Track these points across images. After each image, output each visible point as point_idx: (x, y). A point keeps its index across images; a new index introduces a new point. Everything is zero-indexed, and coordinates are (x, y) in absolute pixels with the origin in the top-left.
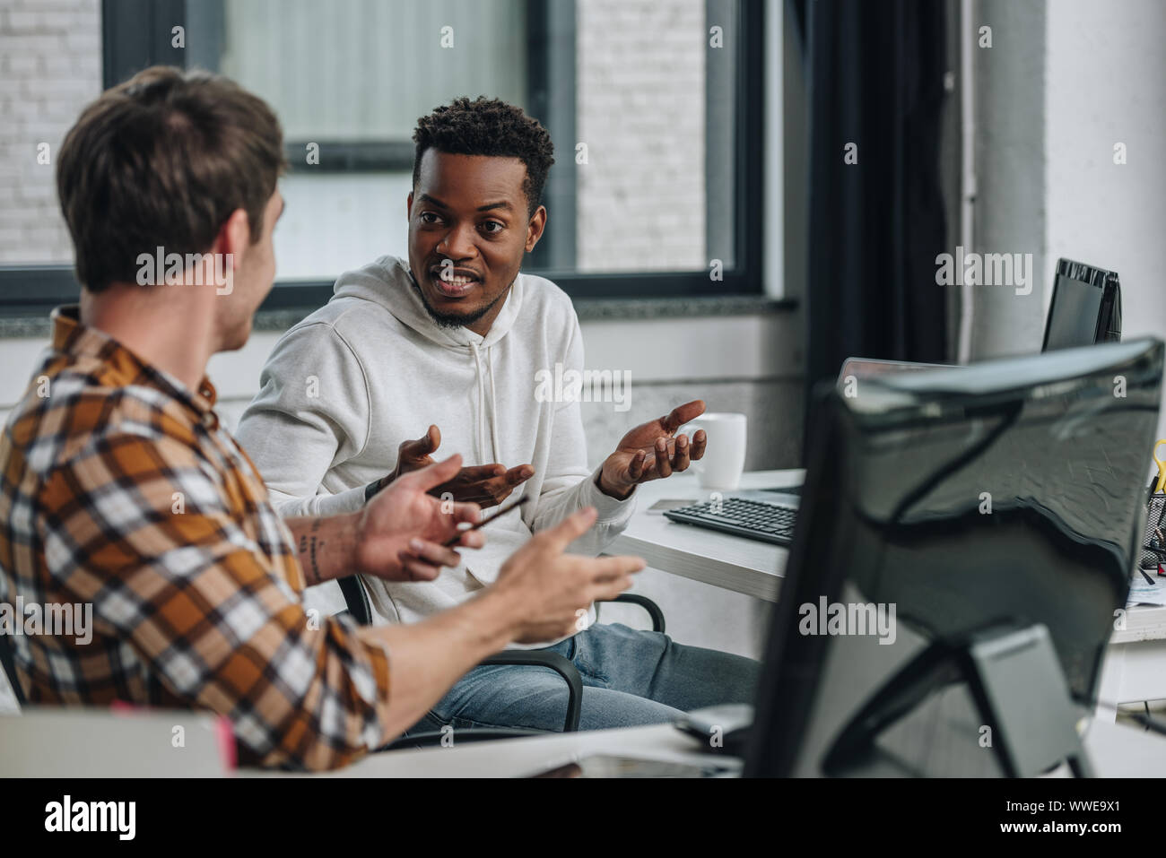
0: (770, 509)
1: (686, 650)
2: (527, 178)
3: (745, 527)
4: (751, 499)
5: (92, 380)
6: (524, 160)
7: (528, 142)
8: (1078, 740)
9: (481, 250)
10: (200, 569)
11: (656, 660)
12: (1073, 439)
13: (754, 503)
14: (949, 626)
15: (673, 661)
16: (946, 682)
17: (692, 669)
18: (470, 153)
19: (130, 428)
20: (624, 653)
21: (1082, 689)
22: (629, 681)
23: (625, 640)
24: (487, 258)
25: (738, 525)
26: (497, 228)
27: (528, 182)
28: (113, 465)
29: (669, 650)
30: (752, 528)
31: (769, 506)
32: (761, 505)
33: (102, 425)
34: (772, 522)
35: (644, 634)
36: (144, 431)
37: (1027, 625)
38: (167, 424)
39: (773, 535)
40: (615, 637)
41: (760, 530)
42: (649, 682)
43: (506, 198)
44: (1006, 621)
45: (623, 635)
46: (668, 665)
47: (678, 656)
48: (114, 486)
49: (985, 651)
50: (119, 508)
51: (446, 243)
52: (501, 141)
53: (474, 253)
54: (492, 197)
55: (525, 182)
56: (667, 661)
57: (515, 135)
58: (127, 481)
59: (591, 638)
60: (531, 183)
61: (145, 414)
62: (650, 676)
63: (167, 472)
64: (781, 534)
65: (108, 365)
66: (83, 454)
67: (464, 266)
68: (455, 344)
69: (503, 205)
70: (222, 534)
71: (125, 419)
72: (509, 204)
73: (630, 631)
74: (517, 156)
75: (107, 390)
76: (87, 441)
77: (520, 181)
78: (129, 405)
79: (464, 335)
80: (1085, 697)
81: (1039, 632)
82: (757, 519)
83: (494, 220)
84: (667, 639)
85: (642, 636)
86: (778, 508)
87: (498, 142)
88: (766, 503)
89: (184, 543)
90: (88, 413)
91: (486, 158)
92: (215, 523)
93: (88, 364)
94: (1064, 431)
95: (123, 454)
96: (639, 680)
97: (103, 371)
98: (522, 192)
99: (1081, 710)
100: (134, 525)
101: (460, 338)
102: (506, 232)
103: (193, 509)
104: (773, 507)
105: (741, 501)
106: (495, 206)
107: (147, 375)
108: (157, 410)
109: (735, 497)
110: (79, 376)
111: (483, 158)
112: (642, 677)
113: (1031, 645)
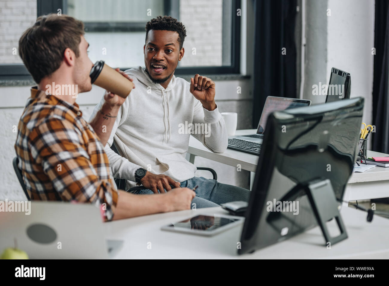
0: (245, 142)
1: (222, 185)
2: (179, 37)
3: (238, 147)
4: (239, 139)
5: (46, 103)
6: (178, 32)
7: (179, 27)
8: (338, 211)
9: (166, 58)
10: (68, 159)
11: (212, 188)
12: (337, 126)
13: (240, 140)
14: (302, 180)
15: (217, 188)
16: (302, 195)
17: (223, 191)
18: (162, 30)
19: (55, 117)
20: (202, 186)
21: (339, 197)
22: (204, 194)
23: (203, 182)
24: (168, 61)
25: (236, 147)
26: (171, 51)
27: (179, 39)
28: (49, 126)
29: (217, 185)
30: (240, 148)
31: (245, 141)
32: (242, 141)
33: (48, 115)
34: (246, 146)
35: (209, 180)
36: (60, 118)
37: (324, 179)
38: (67, 116)
39: (246, 150)
40: (200, 181)
41: (242, 148)
42: (210, 194)
43: (173, 42)
44: (319, 178)
45: (203, 180)
46: (216, 189)
47: (219, 187)
48: (49, 132)
49: (313, 187)
50: (49, 138)
51: (156, 56)
52: (171, 26)
53: (164, 59)
54: (169, 42)
55: (178, 38)
56: (216, 188)
57: (175, 24)
58: (52, 131)
59: (193, 181)
60: (180, 39)
61: (61, 113)
62: (210, 192)
63: (64, 130)
64: (249, 150)
65: (49, 100)
66: (42, 123)
67: (161, 63)
68: (157, 89)
69: (172, 44)
70: (77, 149)
71: (55, 114)
72: (174, 44)
73: (205, 179)
74: (176, 31)
75: (50, 106)
76: (43, 120)
77: (177, 38)
78: (56, 110)
79: (159, 86)
80: (340, 200)
81: (328, 181)
82: (242, 145)
83: (170, 49)
84: (216, 182)
85: (208, 181)
86: (247, 142)
87: (170, 26)
88: (244, 140)
89: (65, 150)
90: (44, 113)
91: (167, 31)
92: (75, 146)
93: (44, 100)
94: (335, 124)
95: (53, 123)
96: (207, 194)
97: (49, 101)
98: (177, 41)
99: (339, 203)
100: (52, 143)
101: (158, 87)
102: (173, 53)
103: (70, 141)
104: (246, 142)
105: (236, 140)
106: (170, 44)
107: (60, 102)
108: (65, 112)
109: (234, 138)
110: (42, 103)
111: (166, 31)
112: (207, 193)
113: (326, 185)
